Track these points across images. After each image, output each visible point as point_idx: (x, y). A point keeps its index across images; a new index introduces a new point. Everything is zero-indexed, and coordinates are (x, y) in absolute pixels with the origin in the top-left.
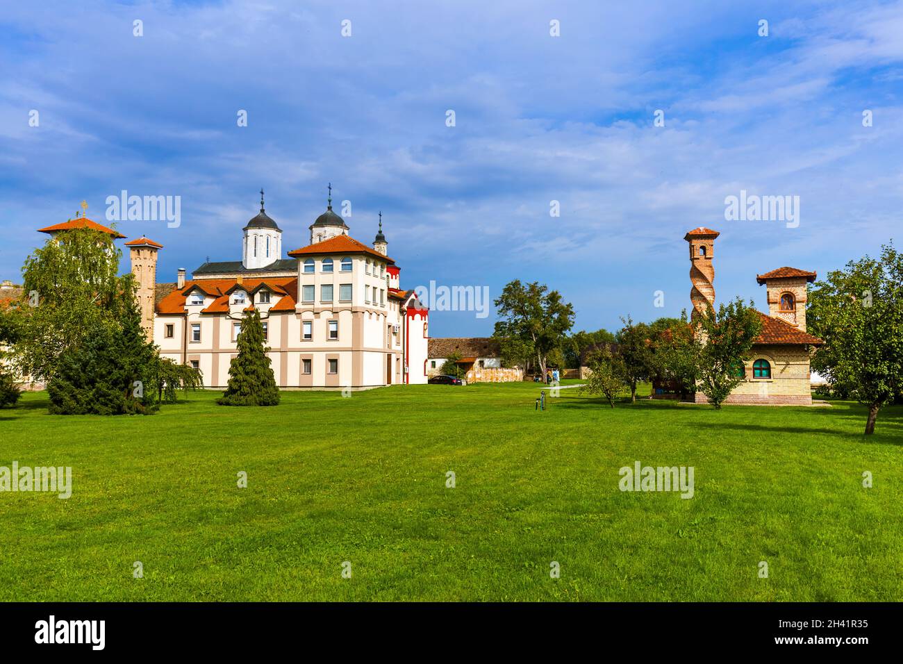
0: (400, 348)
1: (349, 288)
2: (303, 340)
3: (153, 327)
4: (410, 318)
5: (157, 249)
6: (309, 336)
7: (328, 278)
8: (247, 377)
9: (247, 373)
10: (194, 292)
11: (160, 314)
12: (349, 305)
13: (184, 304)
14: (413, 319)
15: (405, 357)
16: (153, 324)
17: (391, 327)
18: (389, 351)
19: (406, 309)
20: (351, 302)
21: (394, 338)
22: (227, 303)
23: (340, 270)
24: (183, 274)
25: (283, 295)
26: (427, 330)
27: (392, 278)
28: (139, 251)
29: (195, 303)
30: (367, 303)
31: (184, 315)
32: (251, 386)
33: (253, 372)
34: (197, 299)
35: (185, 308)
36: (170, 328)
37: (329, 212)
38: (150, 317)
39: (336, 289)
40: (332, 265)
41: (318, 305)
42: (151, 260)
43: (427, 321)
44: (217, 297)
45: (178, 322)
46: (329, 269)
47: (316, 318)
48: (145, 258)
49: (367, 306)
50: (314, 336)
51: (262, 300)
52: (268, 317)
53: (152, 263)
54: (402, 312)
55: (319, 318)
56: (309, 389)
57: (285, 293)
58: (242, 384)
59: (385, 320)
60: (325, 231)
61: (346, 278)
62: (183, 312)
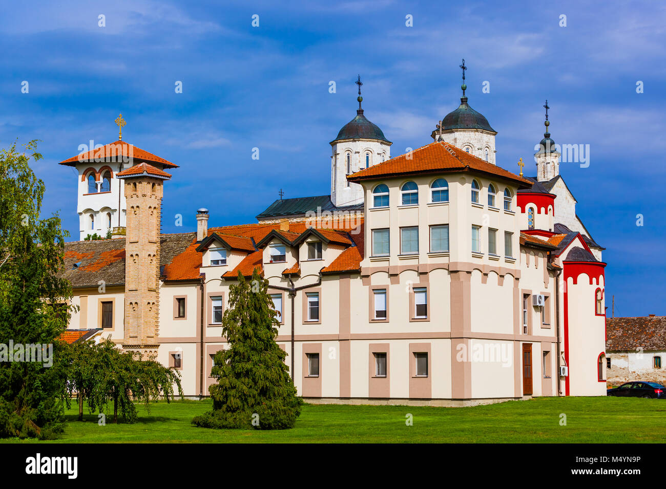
0: (551, 333)
1: (444, 230)
2: (373, 321)
3: (158, 301)
4: (570, 280)
5: (162, 180)
6: (382, 314)
7: (410, 216)
8: (238, 383)
9: (238, 376)
10: (213, 246)
11: (168, 282)
12: (443, 261)
13: (200, 265)
14: (575, 282)
15: (562, 349)
16: (158, 297)
17: (531, 297)
18: (526, 338)
19: (562, 266)
20: (447, 255)
21: (536, 316)
22: (261, 262)
23: (430, 201)
24: (204, 217)
25: (346, 246)
26: (603, 302)
27: (539, 212)
28: (135, 185)
29: (216, 262)
30: (477, 255)
31: (199, 282)
32: (244, 397)
33: (247, 373)
34: (218, 256)
35: (202, 270)
36: (181, 301)
37: (464, 107)
38: (154, 287)
39: (424, 233)
40: (417, 194)
41: (395, 261)
42: (153, 197)
43: (601, 286)
44: (248, 252)
45: (191, 293)
46: (412, 199)
47: (392, 283)
48: (144, 196)
49: (477, 261)
50: (391, 314)
51: (311, 256)
52: (319, 284)
53: (155, 203)
54: (553, 271)
55: (398, 283)
56: (384, 403)
57: (350, 242)
58: (229, 393)
59: (516, 286)
60: (455, 139)
61: (439, 214)
62: (198, 277)
